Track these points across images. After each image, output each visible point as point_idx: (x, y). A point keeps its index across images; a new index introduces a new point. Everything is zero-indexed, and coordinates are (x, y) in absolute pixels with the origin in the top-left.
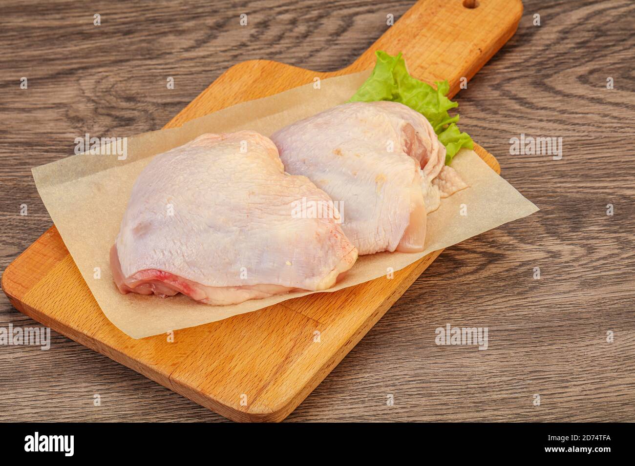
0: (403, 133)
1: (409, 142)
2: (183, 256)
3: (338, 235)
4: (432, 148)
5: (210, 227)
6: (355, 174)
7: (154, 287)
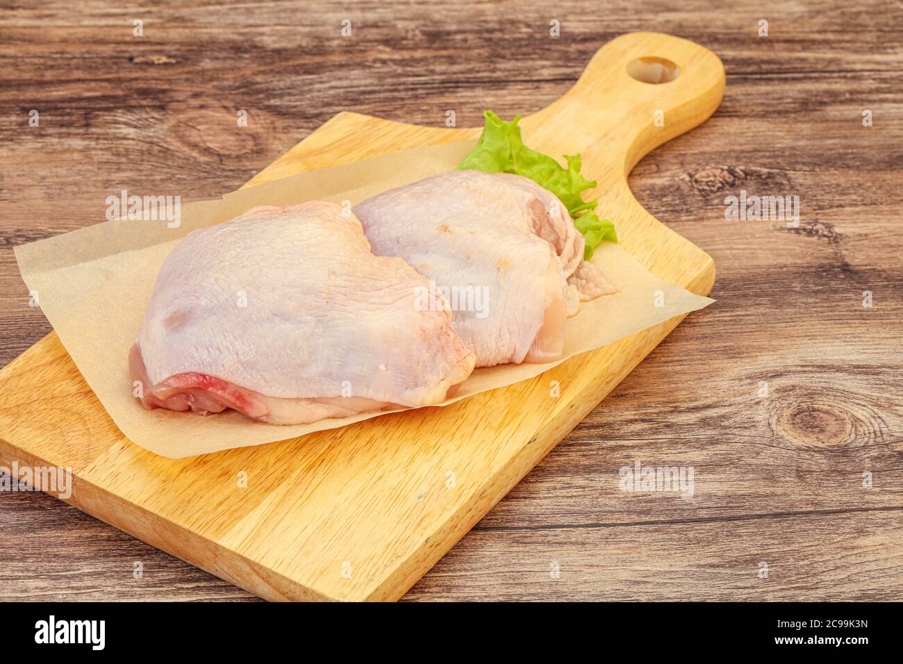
0: (531, 211)
1: (538, 223)
2: (237, 354)
3: (449, 332)
4: (566, 235)
5: (275, 315)
6: (469, 257)
7: (193, 400)
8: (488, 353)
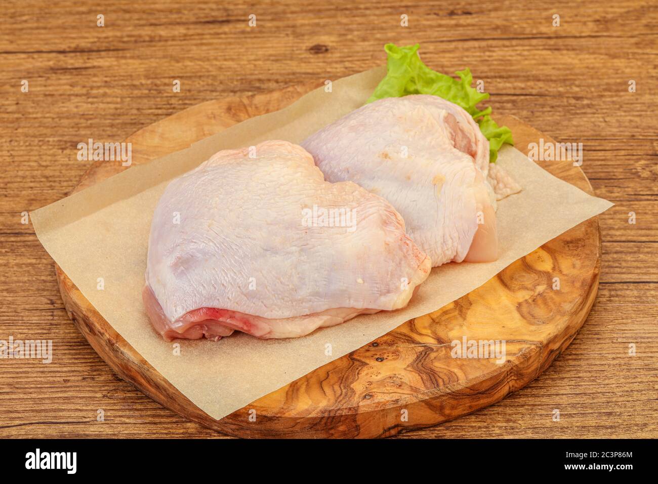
0: (446, 125)
3: (408, 242)
5: (267, 250)
6: (409, 178)
7: (207, 329)
8: (436, 257)
